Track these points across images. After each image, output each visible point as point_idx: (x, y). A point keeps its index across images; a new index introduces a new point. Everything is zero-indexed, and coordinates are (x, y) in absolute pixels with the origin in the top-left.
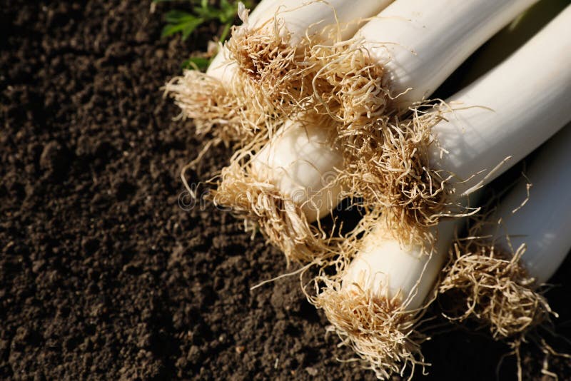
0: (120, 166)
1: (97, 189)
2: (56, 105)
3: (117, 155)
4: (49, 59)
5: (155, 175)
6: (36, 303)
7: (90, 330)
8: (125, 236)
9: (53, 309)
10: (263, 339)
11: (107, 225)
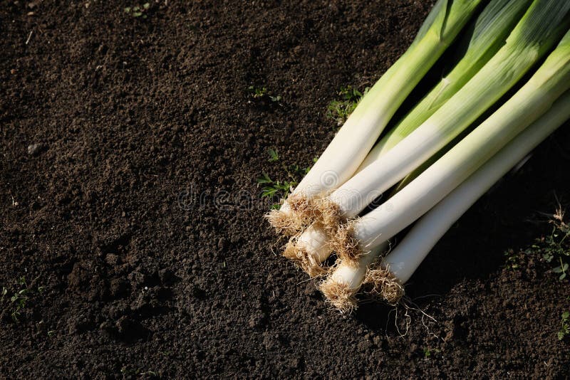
0: (247, 246)
1: (239, 255)
2: (222, 224)
3: (246, 242)
5: (260, 249)
6: (219, 294)
7: (239, 303)
8: (250, 271)
9: (226, 296)
10: (302, 307)
11: (243, 267)
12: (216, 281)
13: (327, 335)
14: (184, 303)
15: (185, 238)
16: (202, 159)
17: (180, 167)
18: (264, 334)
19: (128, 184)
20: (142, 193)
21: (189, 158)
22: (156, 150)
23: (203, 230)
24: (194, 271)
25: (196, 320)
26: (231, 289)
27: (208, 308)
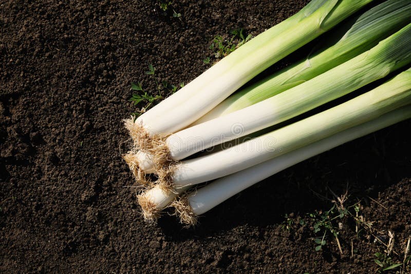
0: (105, 134)
1: (96, 139)
2: (93, 110)
3: (105, 130)
4: (96, 94)
5: (113, 141)
6: (69, 165)
7: (81, 178)
8: (98, 155)
9: (73, 168)
10: (125, 197)
11: (95, 150)
12: (71, 154)
13: (133, 225)
14: (42, 162)
15: (61, 111)
16: (97, 49)
17: (79, 50)
18: (89, 208)
19: (34, 50)
20: (41, 62)
21: (88, 44)
22: (65, 28)
23: (76, 110)
24: (57, 141)
25: (45, 178)
26: (79, 165)
27: (57, 173)
